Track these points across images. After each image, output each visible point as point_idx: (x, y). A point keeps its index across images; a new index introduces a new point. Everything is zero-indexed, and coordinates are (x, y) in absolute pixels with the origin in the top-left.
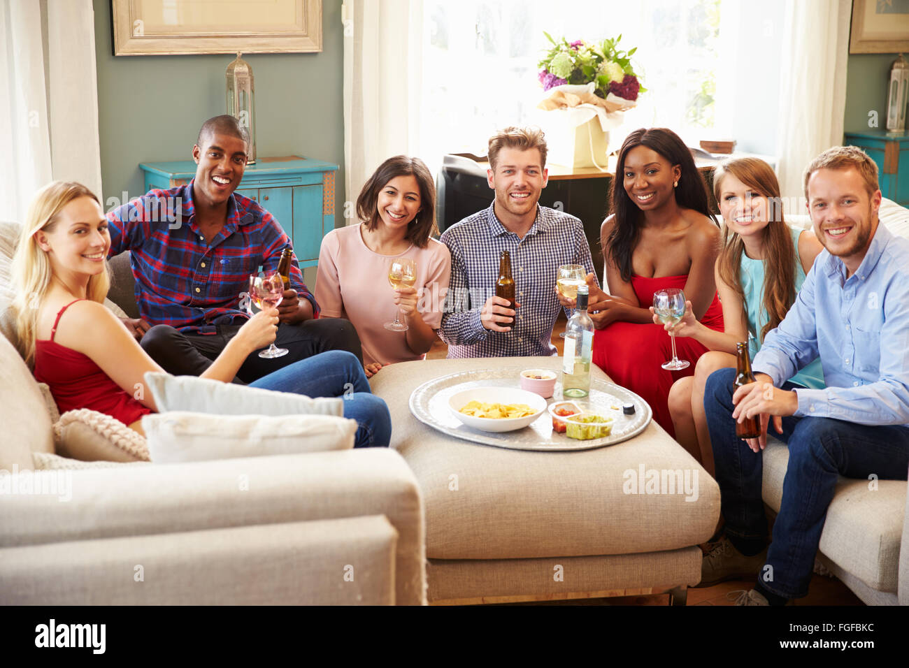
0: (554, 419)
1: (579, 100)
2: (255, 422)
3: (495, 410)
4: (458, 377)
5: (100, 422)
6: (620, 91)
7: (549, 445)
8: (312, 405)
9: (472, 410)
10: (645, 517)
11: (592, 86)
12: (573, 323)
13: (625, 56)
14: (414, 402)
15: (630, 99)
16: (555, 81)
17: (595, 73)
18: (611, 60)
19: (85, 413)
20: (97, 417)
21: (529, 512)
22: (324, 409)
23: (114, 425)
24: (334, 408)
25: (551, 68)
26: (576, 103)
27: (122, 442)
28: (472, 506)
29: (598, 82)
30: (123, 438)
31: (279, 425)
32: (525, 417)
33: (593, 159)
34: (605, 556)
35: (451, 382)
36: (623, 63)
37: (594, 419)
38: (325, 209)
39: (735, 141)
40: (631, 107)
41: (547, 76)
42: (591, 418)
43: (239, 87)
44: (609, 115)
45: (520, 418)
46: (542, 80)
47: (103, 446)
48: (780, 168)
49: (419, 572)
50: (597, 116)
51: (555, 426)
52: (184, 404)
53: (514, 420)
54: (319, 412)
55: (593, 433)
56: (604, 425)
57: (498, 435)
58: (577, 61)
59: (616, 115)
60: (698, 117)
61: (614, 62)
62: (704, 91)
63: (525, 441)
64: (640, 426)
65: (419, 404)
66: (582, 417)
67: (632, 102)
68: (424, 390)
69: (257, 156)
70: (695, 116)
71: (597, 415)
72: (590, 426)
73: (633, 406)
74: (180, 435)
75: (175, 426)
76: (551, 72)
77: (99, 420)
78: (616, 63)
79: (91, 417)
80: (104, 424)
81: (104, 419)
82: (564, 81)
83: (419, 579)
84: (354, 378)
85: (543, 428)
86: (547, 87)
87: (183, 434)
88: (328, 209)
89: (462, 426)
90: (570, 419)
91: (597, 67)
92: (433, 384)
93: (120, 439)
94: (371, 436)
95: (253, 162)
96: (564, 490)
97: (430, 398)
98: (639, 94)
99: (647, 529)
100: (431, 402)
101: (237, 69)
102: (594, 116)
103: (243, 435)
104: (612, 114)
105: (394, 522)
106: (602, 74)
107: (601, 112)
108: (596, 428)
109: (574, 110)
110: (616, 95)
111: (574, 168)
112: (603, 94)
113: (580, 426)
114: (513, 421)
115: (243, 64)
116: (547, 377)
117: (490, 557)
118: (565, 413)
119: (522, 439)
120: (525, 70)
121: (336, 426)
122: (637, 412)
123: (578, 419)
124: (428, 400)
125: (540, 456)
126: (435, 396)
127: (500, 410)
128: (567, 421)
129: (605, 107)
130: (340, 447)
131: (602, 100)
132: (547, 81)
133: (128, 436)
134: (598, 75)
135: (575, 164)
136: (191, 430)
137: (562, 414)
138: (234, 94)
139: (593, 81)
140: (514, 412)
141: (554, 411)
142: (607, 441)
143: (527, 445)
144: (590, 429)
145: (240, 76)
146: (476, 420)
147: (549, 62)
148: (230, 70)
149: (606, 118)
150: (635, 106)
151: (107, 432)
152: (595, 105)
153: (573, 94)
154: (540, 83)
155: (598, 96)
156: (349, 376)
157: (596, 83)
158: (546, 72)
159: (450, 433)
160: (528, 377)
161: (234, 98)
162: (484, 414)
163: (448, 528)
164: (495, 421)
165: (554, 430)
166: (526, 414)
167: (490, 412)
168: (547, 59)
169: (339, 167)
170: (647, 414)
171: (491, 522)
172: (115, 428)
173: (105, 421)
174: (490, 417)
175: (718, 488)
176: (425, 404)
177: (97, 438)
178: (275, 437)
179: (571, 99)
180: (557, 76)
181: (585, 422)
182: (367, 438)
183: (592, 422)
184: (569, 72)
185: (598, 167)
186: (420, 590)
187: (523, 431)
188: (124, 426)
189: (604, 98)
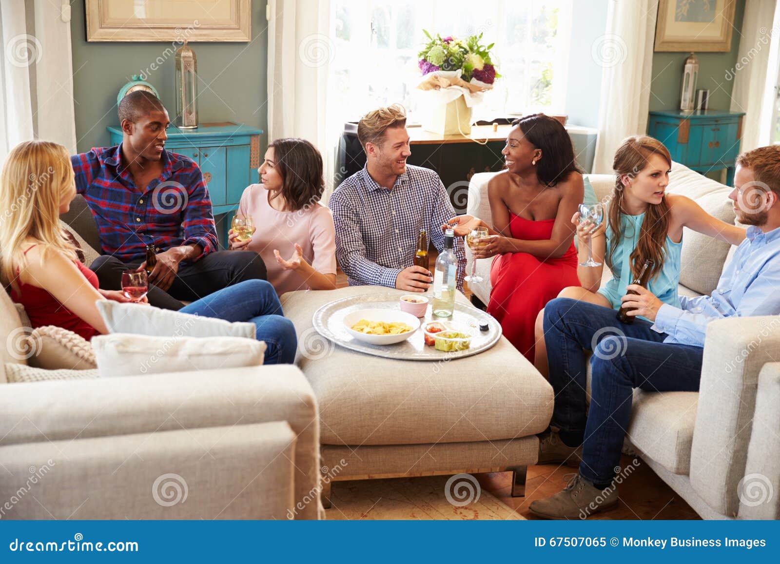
0: (426, 335)
1: (449, 82)
2: (184, 342)
3: (380, 327)
4: (351, 300)
5: (64, 336)
6: (481, 76)
7: (421, 356)
8: (231, 328)
9: (362, 327)
10: (495, 413)
11: (459, 73)
12: (441, 259)
13: (485, 50)
14: (316, 320)
15: (488, 83)
16: (431, 68)
17: (462, 62)
18: (474, 52)
19: (52, 329)
20: (61, 332)
21: (404, 409)
22: (241, 332)
23: (75, 339)
24: (248, 331)
25: (428, 58)
26: (448, 85)
27: (81, 353)
28: (360, 404)
29: (464, 69)
30: (83, 349)
31: (203, 345)
32: (402, 334)
33: (459, 128)
34: (464, 443)
35: (346, 304)
36: (483, 54)
37: (457, 336)
38: (252, 164)
39: (567, 116)
40: (489, 89)
41: (425, 64)
42: (454, 334)
43: (186, 68)
44: (472, 95)
45: (399, 334)
46: (421, 67)
47: (66, 356)
48: (601, 137)
49: (315, 466)
50: (463, 95)
51: (426, 340)
52: (127, 327)
53: (395, 335)
54: (236, 334)
55: (456, 347)
56: (464, 340)
57: (381, 347)
58: (448, 53)
59: (478, 95)
60: (539, 97)
61: (476, 54)
62: (544, 78)
63: (402, 352)
64: (492, 341)
65: (320, 321)
66: (448, 334)
67: (489, 85)
68: (324, 310)
69: (199, 122)
70: (538, 96)
71: (459, 332)
72: (453, 341)
73: (487, 325)
74: (122, 353)
75: (117, 346)
76: (428, 61)
77: (63, 334)
78: (478, 55)
79: (57, 333)
80: (67, 338)
81: (67, 334)
82: (438, 68)
83: (314, 472)
84: (269, 302)
85: (417, 342)
86: (425, 73)
87: (124, 351)
88: (254, 164)
89: (354, 340)
90: (438, 335)
91: (464, 58)
92: (332, 305)
93: (80, 350)
94: (280, 350)
95: (196, 127)
96: (433, 391)
97: (330, 316)
98: (495, 79)
99: (496, 422)
100: (330, 320)
101: (183, 54)
102: (461, 95)
103: (174, 353)
104: (474, 94)
105: (294, 427)
106: (468, 63)
107: (466, 93)
108: (459, 343)
109: (446, 90)
110: (478, 80)
111: (445, 135)
112: (468, 78)
113: (445, 341)
114: (393, 336)
115: (188, 50)
116: (421, 301)
117: (374, 443)
118: (434, 330)
119: (400, 351)
120: (408, 58)
121: (249, 346)
122: (490, 330)
123: (445, 335)
124: (328, 318)
125: (414, 364)
126: (333, 315)
127: (384, 328)
128: (436, 337)
129: (469, 88)
130: (252, 364)
131: (466, 83)
132: (425, 67)
133: (86, 348)
134: (464, 64)
135: (445, 132)
136: (131, 348)
137: (432, 331)
138: (181, 73)
139: (460, 68)
140: (395, 328)
141: (426, 328)
142: (467, 353)
143: (404, 356)
144: (454, 344)
145: (186, 59)
146: (364, 336)
147: (427, 52)
148: (179, 55)
149: (470, 97)
150: (492, 88)
151: (69, 345)
152: (462, 87)
153: (445, 78)
154: (420, 69)
155: (464, 80)
156: (265, 301)
157: (462, 70)
158: (425, 60)
159: (344, 346)
160: (406, 300)
161: (181, 76)
162: (370, 330)
163: (341, 420)
164: (379, 336)
165: (426, 344)
166: (404, 330)
167: (375, 329)
168: (425, 50)
169: (263, 131)
170: (498, 332)
171: (375, 417)
172: (76, 342)
173: (68, 336)
174: (375, 333)
175: (553, 390)
176: (325, 321)
177: (61, 350)
178: (200, 355)
179: (444, 82)
180: (433, 63)
181: (449, 338)
182: (277, 352)
183: (455, 337)
184: (442, 61)
185: (463, 134)
186: (315, 480)
187: (401, 344)
188: (83, 339)
189: (468, 81)
